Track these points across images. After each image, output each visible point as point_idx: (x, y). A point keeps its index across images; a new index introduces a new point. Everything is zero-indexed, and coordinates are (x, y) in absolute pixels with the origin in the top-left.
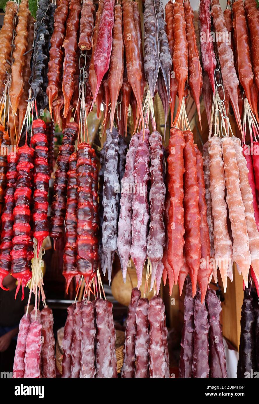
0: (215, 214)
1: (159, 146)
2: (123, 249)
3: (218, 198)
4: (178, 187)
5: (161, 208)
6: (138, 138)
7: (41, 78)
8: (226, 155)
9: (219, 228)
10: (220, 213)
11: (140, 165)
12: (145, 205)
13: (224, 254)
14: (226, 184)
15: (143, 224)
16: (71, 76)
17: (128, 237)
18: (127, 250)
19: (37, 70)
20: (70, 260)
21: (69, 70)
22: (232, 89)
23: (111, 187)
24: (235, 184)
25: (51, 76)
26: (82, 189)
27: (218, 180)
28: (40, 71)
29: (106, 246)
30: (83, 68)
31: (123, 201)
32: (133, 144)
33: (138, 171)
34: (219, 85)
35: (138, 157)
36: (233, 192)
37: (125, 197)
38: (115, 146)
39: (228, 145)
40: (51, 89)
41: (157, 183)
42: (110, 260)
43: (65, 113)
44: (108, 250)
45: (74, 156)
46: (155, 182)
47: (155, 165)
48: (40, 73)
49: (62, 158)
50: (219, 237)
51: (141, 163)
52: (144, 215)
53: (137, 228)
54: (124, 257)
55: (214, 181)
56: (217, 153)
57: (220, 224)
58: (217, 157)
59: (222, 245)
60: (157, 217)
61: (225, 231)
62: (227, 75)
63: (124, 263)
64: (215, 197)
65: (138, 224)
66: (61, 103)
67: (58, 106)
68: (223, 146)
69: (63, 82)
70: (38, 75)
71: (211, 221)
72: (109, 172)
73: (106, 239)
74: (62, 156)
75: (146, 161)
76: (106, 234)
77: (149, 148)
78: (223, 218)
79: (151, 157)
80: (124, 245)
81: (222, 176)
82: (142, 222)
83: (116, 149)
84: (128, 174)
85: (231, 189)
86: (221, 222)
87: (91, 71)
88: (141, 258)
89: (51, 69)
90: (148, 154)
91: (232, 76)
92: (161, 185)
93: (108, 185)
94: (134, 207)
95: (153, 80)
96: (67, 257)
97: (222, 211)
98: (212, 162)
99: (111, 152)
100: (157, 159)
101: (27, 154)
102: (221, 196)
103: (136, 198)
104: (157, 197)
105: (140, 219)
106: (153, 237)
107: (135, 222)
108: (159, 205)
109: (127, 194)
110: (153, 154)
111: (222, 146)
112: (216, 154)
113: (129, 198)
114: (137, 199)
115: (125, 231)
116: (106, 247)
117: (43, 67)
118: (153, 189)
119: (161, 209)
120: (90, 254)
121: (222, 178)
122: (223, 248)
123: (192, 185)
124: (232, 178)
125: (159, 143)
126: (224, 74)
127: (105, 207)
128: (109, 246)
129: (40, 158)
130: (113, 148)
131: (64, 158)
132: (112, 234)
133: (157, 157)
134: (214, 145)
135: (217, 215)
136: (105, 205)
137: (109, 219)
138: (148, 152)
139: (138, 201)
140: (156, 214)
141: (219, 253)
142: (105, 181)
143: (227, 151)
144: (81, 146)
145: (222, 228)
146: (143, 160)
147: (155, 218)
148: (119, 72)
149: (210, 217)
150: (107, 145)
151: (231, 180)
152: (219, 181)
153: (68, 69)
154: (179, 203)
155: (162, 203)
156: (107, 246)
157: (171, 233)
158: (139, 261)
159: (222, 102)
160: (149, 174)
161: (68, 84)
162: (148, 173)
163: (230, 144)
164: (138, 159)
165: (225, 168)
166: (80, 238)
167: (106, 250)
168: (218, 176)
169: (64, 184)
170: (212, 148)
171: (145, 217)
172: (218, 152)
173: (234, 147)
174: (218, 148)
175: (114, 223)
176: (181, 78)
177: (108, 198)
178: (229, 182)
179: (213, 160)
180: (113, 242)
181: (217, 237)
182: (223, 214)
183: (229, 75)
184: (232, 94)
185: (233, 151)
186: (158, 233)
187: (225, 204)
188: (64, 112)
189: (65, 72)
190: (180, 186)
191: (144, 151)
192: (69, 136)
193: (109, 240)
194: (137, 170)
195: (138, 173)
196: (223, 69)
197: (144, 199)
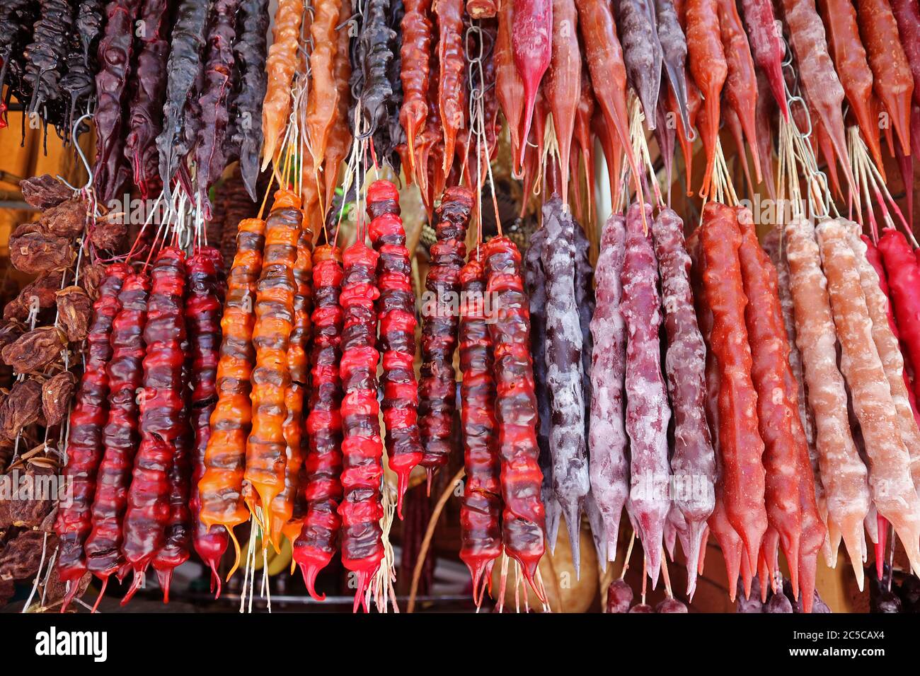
0: (820, 401)
1: (680, 244)
2: (610, 491)
3: (823, 365)
4: (739, 340)
5: (702, 390)
6: (624, 224)
7: (387, 82)
8: (834, 262)
9: (834, 435)
10: (831, 398)
11: (639, 289)
12: (659, 385)
13: (854, 496)
14: (839, 329)
15: (660, 431)
16: (456, 77)
17: (618, 461)
18: (619, 492)
19: (375, 66)
20: (480, 521)
21: (451, 65)
22: (827, 107)
23: (568, 342)
24: (863, 330)
25: (410, 79)
26: (508, 349)
27: (819, 321)
28: (384, 68)
29: (567, 485)
30: (479, 60)
31: (600, 376)
32: (611, 239)
33: (635, 305)
34: (795, 99)
35: (632, 270)
36: (859, 349)
37: (605, 365)
38: (570, 243)
39: (835, 240)
40: (413, 109)
41: (687, 332)
42: (576, 518)
43: (447, 168)
44: (571, 494)
45: (475, 269)
46: (681, 330)
47: (677, 290)
48: (383, 72)
49: (442, 273)
50: (835, 457)
51: (641, 284)
52: (659, 410)
53: (647, 441)
54: (611, 508)
55: (808, 323)
56: (810, 258)
57: (835, 425)
58: (811, 268)
59: (845, 474)
60: (694, 415)
61: (849, 444)
62: (815, 76)
63: (611, 524)
64: (815, 361)
65: (647, 430)
66: (430, 142)
67: (422, 148)
68: (824, 241)
69: (441, 92)
70: (379, 77)
71: (808, 416)
72: (562, 307)
73: (565, 469)
74: (441, 269)
75: (652, 280)
76: (565, 456)
77: (653, 249)
78: (840, 410)
79: (664, 270)
80: (612, 482)
81: (827, 312)
82: (657, 425)
83: (571, 252)
84: (607, 310)
85: (854, 341)
86: (838, 421)
87: (504, 67)
88: (660, 513)
89: (409, 64)
90: (654, 263)
91: (829, 79)
92: (696, 336)
93: (560, 337)
94: (632, 389)
95: (651, 90)
96: (472, 516)
97: (837, 394)
98: (798, 278)
99: (561, 259)
100: (681, 275)
101: (367, 265)
102: (830, 360)
103: (638, 369)
104: (691, 366)
105: (651, 418)
106: (689, 462)
107: (638, 425)
108: (696, 384)
109: (608, 359)
110: (669, 263)
111: (820, 240)
112: (808, 260)
113: (613, 367)
114: (640, 370)
115: (611, 447)
116: (567, 488)
117: (389, 58)
118: (677, 347)
119: (701, 394)
120: (538, 508)
121: (826, 315)
122: (848, 481)
123: (768, 337)
124: (855, 317)
125: (679, 237)
126: (807, 73)
127: (557, 391)
128: (573, 486)
129: (395, 275)
130: (565, 249)
131: (447, 273)
132: (577, 456)
133: (679, 271)
134: (800, 239)
135: (826, 403)
136: (554, 385)
137: (569, 420)
138: (653, 257)
139: (642, 375)
140: (692, 406)
141: (838, 493)
142: (551, 327)
143: (836, 253)
144: (495, 245)
145: (841, 435)
146: (644, 277)
147: (690, 416)
148: (573, 70)
149: (802, 409)
150: (549, 241)
151: (851, 320)
152: (821, 324)
153: (451, 62)
154: (747, 378)
155: (701, 379)
156: (569, 484)
157: (735, 451)
158: (656, 520)
159: (805, 139)
160: (663, 311)
161: (453, 97)
162: (658, 307)
163: (840, 236)
164: (631, 274)
165: (832, 292)
166: (511, 468)
167: (568, 495)
168: (817, 312)
169: (450, 335)
170: (795, 246)
171: (663, 414)
172: (811, 256)
173: (849, 243)
174: (810, 245)
175: (579, 428)
176: (711, 84)
177: (562, 370)
178: (847, 327)
179: (803, 274)
180: (582, 474)
181: (830, 456)
182: (840, 402)
183: (821, 76)
184: (829, 120)
185: (848, 253)
186: (701, 452)
187: (841, 378)
188: (444, 163)
189: (444, 71)
190: (743, 340)
191: (645, 256)
192: (456, 221)
193: (573, 469)
194: (634, 302)
195: (635, 308)
196: (805, 61)
197: (657, 371)
